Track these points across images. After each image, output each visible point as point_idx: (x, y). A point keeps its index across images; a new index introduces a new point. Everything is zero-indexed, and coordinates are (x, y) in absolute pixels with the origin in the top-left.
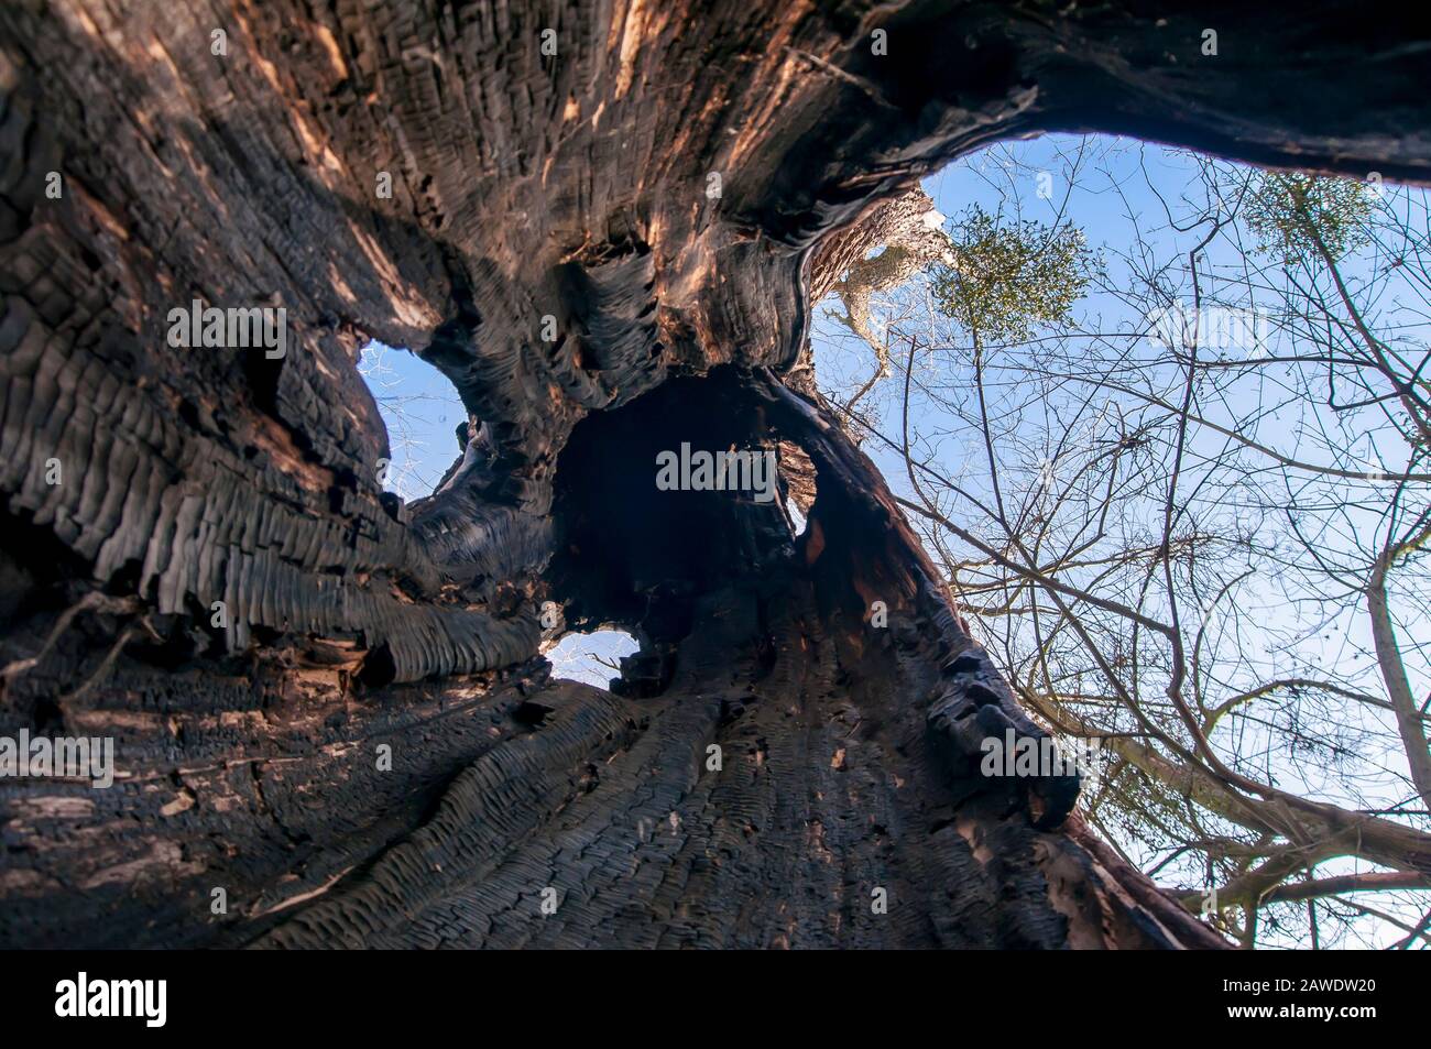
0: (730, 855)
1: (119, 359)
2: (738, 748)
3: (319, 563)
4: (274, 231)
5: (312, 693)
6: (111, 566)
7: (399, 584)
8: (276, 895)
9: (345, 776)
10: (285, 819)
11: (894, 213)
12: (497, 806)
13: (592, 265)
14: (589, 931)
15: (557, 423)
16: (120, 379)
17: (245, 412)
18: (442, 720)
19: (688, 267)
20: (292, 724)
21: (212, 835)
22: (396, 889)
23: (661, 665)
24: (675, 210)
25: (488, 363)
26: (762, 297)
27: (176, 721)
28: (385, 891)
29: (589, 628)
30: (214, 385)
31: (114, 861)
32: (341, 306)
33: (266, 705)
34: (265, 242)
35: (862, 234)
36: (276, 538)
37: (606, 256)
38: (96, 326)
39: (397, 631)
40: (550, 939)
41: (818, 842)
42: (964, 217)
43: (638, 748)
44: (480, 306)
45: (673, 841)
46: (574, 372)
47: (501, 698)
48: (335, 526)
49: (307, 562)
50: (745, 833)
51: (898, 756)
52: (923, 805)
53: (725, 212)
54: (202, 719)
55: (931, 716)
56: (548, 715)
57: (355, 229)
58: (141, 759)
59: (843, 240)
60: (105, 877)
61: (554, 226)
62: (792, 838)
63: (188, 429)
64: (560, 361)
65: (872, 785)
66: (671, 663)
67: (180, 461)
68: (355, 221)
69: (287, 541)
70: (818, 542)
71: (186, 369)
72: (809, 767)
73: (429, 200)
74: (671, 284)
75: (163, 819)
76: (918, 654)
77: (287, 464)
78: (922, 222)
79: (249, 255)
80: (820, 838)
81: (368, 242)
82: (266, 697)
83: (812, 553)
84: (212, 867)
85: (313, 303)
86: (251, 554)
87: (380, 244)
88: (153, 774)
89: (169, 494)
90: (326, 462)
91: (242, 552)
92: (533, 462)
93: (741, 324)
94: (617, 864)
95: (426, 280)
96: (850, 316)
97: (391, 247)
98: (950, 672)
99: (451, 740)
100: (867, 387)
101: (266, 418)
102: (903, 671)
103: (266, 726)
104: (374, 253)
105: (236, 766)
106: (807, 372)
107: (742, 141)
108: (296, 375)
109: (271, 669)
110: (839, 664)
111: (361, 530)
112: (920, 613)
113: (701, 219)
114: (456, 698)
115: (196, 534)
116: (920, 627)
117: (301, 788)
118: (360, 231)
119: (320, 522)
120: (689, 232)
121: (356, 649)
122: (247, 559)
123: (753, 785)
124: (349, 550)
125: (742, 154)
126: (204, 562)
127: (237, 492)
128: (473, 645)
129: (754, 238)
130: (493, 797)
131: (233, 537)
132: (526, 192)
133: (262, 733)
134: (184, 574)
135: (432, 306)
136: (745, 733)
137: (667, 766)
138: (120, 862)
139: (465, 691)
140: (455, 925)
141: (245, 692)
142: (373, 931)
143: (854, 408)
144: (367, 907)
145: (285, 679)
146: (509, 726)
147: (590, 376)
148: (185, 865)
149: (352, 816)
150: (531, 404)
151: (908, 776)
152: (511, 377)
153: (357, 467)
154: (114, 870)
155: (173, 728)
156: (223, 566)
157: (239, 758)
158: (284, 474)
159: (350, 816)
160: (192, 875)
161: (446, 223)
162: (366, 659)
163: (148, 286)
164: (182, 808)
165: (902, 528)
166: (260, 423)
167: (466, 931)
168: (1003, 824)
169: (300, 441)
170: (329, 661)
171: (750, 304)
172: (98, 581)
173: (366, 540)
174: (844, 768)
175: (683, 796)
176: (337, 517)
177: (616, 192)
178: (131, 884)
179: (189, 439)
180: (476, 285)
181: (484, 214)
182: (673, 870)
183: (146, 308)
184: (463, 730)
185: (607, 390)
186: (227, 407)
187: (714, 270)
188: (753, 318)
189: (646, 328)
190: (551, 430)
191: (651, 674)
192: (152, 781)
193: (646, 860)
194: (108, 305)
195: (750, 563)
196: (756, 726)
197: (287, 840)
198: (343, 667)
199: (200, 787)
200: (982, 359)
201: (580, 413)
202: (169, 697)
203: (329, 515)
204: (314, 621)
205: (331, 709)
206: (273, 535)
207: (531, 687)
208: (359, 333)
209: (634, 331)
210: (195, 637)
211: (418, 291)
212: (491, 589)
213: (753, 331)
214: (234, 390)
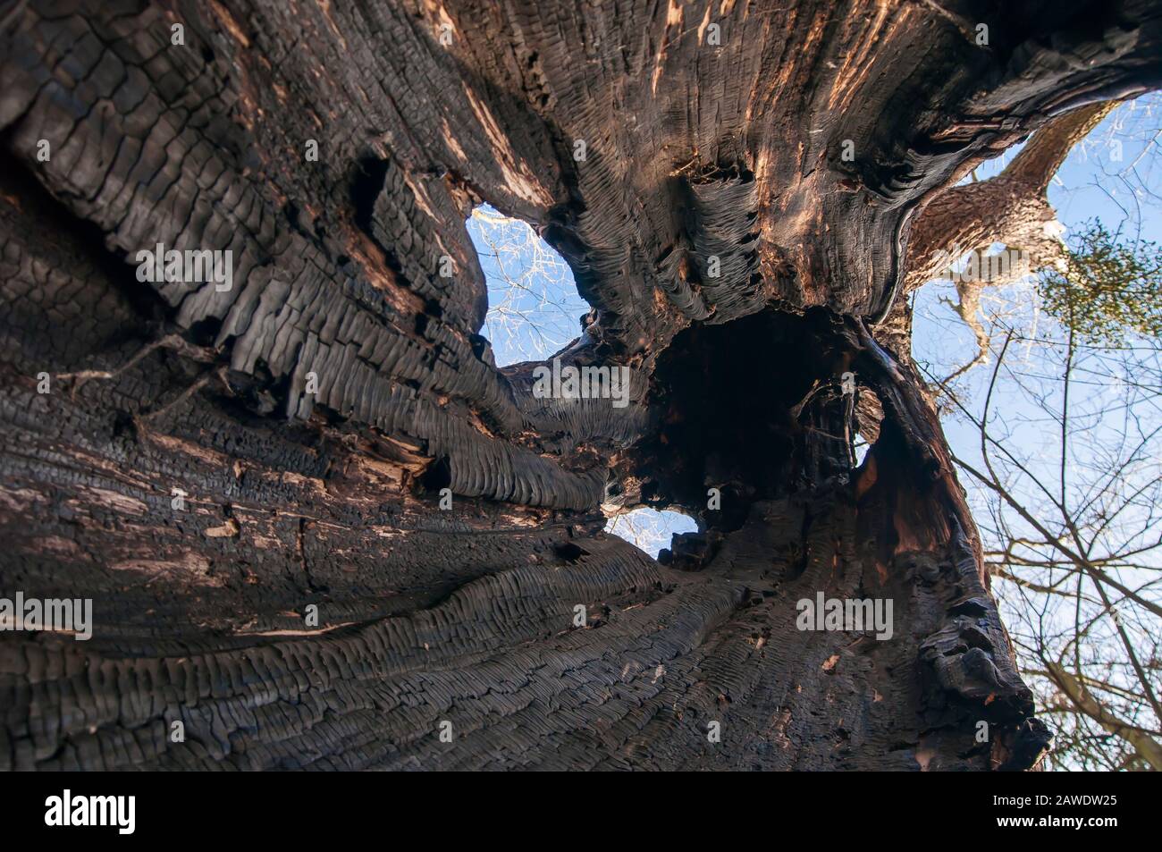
0: (696, 714)
1: (227, 148)
2: (743, 630)
3: (395, 371)
4: (391, 75)
5: (373, 479)
6: (193, 316)
7: (479, 417)
8: (271, 624)
9: (385, 554)
10: (314, 571)
11: (1016, 216)
12: (503, 614)
13: (697, 182)
14: (537, 738)
15: (659, 324)
16: (226, 165)
17: (345, 226)
18: (490, 536)
19: (794, 208)
20: (349, 499)
21: (242, 562)
22: (378, 651)
23: (706, 548)
24: (782, 149)
25: (600, 256)
26: (860, 251)
27: (240, 466)
28: (367, 649)
29: (660, 506)
30: (319, 196)
31: (146, 556)
32: (450, 158)
33: (328, 478)
34: (381, 83)
35: (981, 229)
36: (356, 339)
37: (710, 176)
38: (206, 111)
39: (461, 451)
40: (498, 734)
41: (781, 728)
42: (1083, 228)
43: (656, 606)
44: (584, 192)
45: (649, 689)
46: (677, 281)
47: (549, 533)
48: (415, 344)
49: (383, 368)
50: (718, 701)
51: (885, 675)
52: (892, 724)
53: (831, 160)
54: (267, 471)
55: (923, 646)
56: (582, 557)
57: (468, 93)
58: (201, 486)
59: (962, 231)
60: (133, 565)
61: (667, 139)
62: (759, 717)
63: (287, 225)
64: (666, 268)
65: (852, 693)
66: (716, 548)
67: (272, 248)
68: (469, 86)
69: (366, 344)
70: (871, 477)
71: (295, 176)
72: (801, 662)
73: (536, 77)
74: (776, 221)
75: (204, 538)
76: (934, 592)
77: (380, 280)
78: (1042, 229)
79: (364, 90)
80: (785, 724)
81: (481, 108)
82: (330, 471)
83: (864, 486)
84: (229, 586)
85: (424, 149)
86: (329, 346)
87: (492, 112)
88: (207, 500)
89: (256, 274)
90: (414, 287)
91: (319, 340)
92: (632, 352)
93: (838, 272)
94: (590, 691)
95: (536, 158)
96: (961, 306)
97: (503, 118)
98: (954, 612)
99: (491, 554)
100: (964, 369)
101: (363, 236)
102: (916, 603)
103: (324, 493)
104: (486, 119)
105: (286, 516)
106: (903, 337)
107: (842, 79)
108: (393, 204)
109: (338, 449)
110: (861, 585)
111: (441, 356)
112: (948, 558)
113: (806, 160)
114: (509, 522)
115: (277, 313)
116: (942, 569)
117: (340, 551)
118: (474, 95)
119: (401, 338)
120: (794, 172)
121: (418, 453)
122: (323, 349)
123: (743, 663)
124: (426, 369)
125: (843, 94)
126: (281, 338)
127: (322, 289)
128: (533, 482)
129: (855, 189)
130: (503, 607)
131: (313, 326)
132: (633, 94)
133: (318, 499)
134: (260, 342)
135: (542, 185)
136: (755, 619)
137: (675, 627)
138: (151, 558)
139: (520, 519)
140: (418, 696)
141: (310, 461)
142: (341, 677)
143: (949, 385)
144: (344, 656)
145: (351, 461)
146: (548, 557)
147: (693, 289)
148: (208, 578)
149: (376, 586)
150: (635, 302)
151: (888, 695)
152: (620, 273)
153: (443, 301)
154: (142, 562)
155: (237, 470)
156: (298, 347)
157: (291, 512)
158: (373, 288)
159: (373, 585)
160: (208, 587)
161: (551, 102)
162: (429, 465)
163: (263, 92)
164: (224, 534)
165: (950, 480)
166: (357, 238)
167: (426, 703)
168: (962, 761)
169: (392, 263)
170: (394, 458)
171: (849, 255)
172: (180, 327)
173: (444, 366)
174: (831, 672)
175: (678, 654)
176: (419, 339)
177: (723, 115)
178: (150, 577)
179: (285, 233)
180: (582, 172)
181: (589, 103)
182: (637, 711)
183: (260, 111)
184: (505, 549)
185: (707, 304)
186: (329, 217)
187: (820, 218)
188: (850, 269)
189: (747, 255)
190: (653, 329)
191: (696, 553)
192: (205, 506)
193: (618, 696)
194: (217, 95)
195: (808, 482)
196: (767, 616)
197: (307, 585)
198: (406, 466)
199: (246, 524)
200: (1073, 358)
201: (681, 323)
202: (238, 444)
203: (411, 335)
204: (380, 419)
205: (388, 497)
206: (353, 336)
207: (580, 533)
208: (471, 192)
209: (735, 255)
210: (261, 397)
211: (529, 167)
212: (566, 445)
213: (848, 280)
214: (338, 205)
